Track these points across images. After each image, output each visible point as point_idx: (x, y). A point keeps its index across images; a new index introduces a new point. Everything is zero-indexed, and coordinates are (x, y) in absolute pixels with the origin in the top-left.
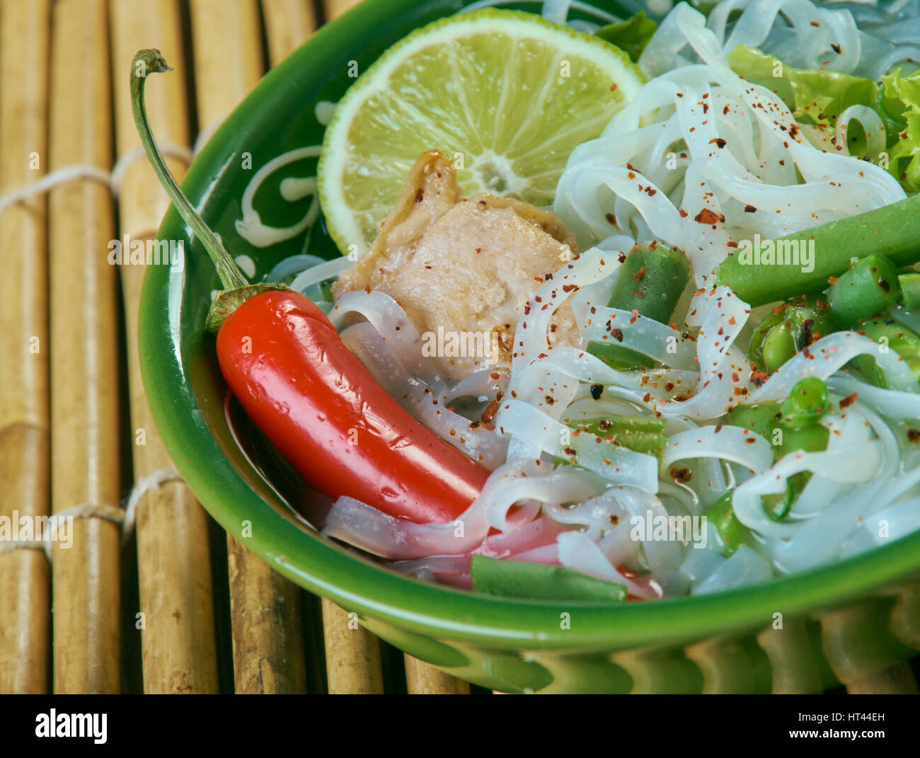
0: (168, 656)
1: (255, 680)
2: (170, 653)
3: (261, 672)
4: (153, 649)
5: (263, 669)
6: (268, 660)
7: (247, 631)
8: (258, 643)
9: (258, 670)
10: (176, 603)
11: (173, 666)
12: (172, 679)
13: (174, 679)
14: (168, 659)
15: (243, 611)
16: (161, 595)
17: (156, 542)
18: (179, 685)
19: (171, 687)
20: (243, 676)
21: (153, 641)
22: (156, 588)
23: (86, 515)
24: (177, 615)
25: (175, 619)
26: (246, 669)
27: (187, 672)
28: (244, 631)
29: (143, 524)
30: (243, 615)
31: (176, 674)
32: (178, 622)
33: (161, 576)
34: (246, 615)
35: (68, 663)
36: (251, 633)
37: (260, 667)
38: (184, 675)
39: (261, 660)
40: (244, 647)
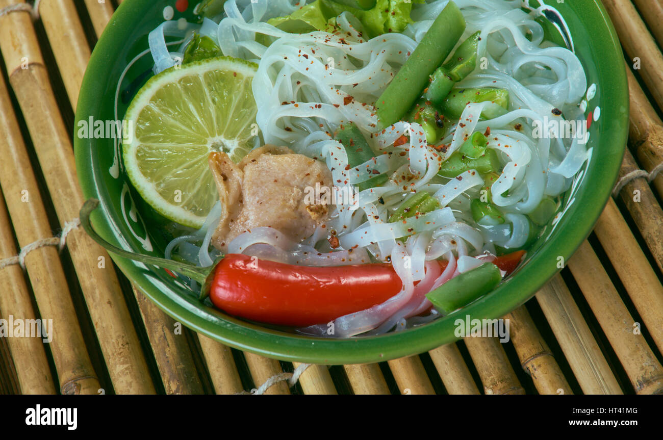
0: (111, 326)
1: (162, 338)
2: (112, 325)
3: (164, 334)
4: (101, 323)
5: (165, 332)
6: (166, 327)
7: (151, 310)
8: (158, 317)
9: (163, 333)
10: (107, 296)
11: (116, 332)
12: (117, 340)
13: (118, 340)
14: (111, 328)
15: (145, 298)
16: (97, 292)
17: (85, 260)
18: (121, 343)
19: (118, 344)
20: (154, 335)
21: (100, 318)
22: (93, 288)
23: (41, 246)
24: (109, 303)
25: (109, 305)
26: (156, 332)
27: (124, 335)
28: (149, 310)
29: (74, 249)
30: (145, 300)
31: (119, 336)
32: (111, 307)
33: (94, 280)
34: (147, 301)
35: (57, 333)
36: (153, 311)
37: (163, 331)
38: (123, 337)
39: (162, 327)
40: (150, 319)
